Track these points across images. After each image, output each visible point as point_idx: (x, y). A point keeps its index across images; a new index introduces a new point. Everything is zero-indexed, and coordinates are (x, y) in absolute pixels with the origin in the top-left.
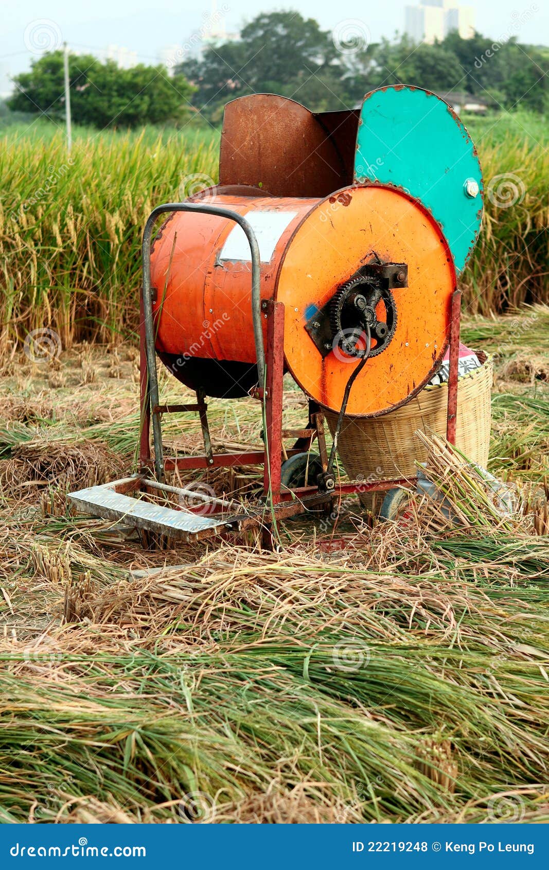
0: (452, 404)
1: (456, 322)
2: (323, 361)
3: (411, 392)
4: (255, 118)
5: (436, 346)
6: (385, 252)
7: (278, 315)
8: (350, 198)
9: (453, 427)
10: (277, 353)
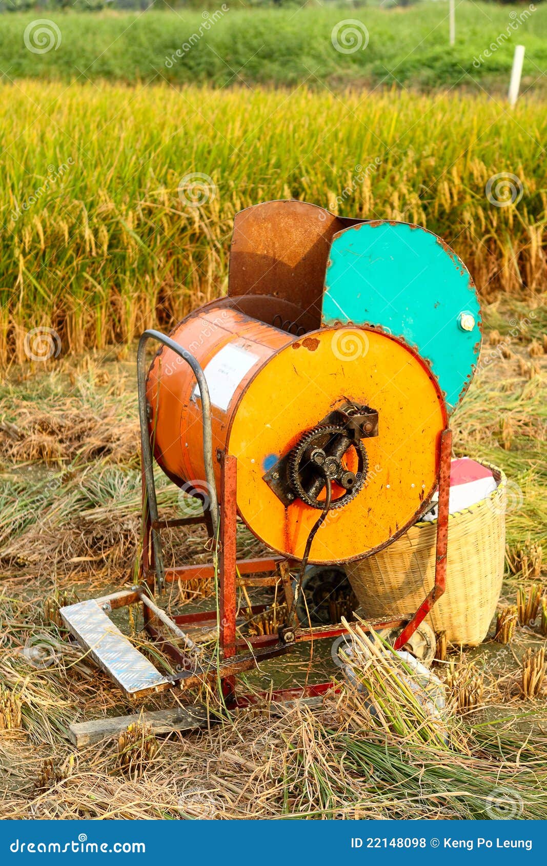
0: (441, 545)
1: (445, 462)
2: (286, 510)
3: (394, 534)
4: (270, 226)
5: (424, 486)
6: (360, 395)
7: (230, 469)
8: (317, 342)
9: (442, 568)
10: (229, 508)
